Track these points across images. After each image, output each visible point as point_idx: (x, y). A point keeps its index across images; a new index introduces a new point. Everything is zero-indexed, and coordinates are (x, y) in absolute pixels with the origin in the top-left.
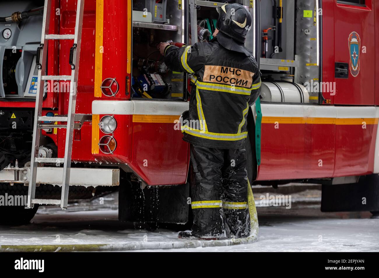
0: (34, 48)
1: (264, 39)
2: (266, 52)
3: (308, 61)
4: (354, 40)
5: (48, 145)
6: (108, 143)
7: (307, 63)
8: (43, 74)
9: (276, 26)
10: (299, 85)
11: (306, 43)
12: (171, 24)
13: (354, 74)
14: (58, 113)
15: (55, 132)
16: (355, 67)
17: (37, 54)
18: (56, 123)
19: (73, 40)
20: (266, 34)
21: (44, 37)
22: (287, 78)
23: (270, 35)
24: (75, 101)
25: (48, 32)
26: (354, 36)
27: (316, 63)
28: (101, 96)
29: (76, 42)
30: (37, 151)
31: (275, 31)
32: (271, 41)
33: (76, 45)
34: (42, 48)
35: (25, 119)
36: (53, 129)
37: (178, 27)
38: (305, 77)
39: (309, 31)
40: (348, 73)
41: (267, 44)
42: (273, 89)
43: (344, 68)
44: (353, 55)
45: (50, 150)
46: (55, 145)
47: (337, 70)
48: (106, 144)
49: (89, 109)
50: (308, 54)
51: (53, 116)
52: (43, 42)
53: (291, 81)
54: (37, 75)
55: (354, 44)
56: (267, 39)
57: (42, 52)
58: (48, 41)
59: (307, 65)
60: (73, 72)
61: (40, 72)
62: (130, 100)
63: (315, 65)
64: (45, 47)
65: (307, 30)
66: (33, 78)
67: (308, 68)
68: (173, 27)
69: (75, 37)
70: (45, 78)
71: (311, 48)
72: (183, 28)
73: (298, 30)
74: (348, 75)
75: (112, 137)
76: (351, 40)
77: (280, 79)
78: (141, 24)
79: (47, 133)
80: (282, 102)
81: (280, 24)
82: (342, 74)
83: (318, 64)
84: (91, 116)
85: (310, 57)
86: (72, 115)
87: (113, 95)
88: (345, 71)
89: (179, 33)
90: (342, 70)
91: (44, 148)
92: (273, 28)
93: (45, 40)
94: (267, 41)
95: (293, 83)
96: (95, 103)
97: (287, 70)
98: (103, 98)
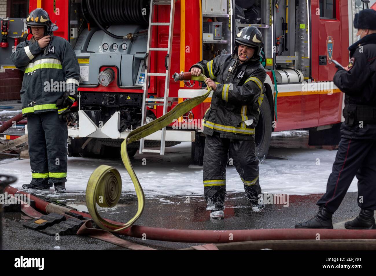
0: (142, 56)
1: (277, 44)
2: (278, 52)
3: (303, 55)
4: (330, 41)
5: (150, 116)
6: (188, 116)
7: (302, 56)
8: (148, 72)
9: (284, 36)
10: (298, 70)
11: (301, 44)
12: (224, 40)
13: (330, 62)
14: (157, 96)
15: (155, 108)
16: (330, 58)
17: (144, 59)
18: (156, 103)
19: (167, 51)
20: (279, 41)
21: (149, 49)
22: (290, 67)
23: (281, 41)
24: (168, 90)
25: (151, 46)
26: (330, 39)
27: (308, 57)
28: (184, 87)
29: (168, 53)
30: (145, 119)
31: (283, 38)
32: (281, 44)
33: (169, 54)
34: (147, 56)
35: (136, 100)
36: (154, 106)
37: (228, 41)
38: (301, 65)
39: (303, 37)
40: (326, 62)
41: (279, 47)
42: (283, 74)
43: (324, 59)
44: (329, 51)
45: (152, 119)
46: (155, 115)
47: (320, 60)
48: (187, 116)
49: (176, 95)
50: (303, 51)
51: (154, 98)
52: (148, 52)
53: (293, 68)
54: (145, 72)
55: (330, 43)
56: (279, 43)
57: (148, 58)
58: (151, 52)
59: (302, 58)
60: (167, 71)
61: (146, 71)
62: (201, 89)
63: (307, 58)
64: (150, 55)
65: (302, 37)
66: (141, 74)
67: (303, 60)
68: (225, 41)
69: (168, 50)
70: (149, 74)
71: (305, 47)
72: (232, 42)
73: (297, 36)
74: (326, 63)
75: (191, 112)
76: (328, 41)
77: (286, 67)
78: (207, 41)
79: (150, 108)
80: (288, 83)
81: (286, 34)
82: (323, 62)
83: (309, 57)
84: (178, 98)
85: (304, 53)
86: (167, 98)
87: (192, 86)
88: (325, 61)
89: (229, 45)
90: (323, 60)
91: (148, 118)
92: (282, 37)
93: (149, 51)
94: (279, 45)
95: (294, 70)
96: (180, 91)
97: (291, 62)
98: (185, 88)
